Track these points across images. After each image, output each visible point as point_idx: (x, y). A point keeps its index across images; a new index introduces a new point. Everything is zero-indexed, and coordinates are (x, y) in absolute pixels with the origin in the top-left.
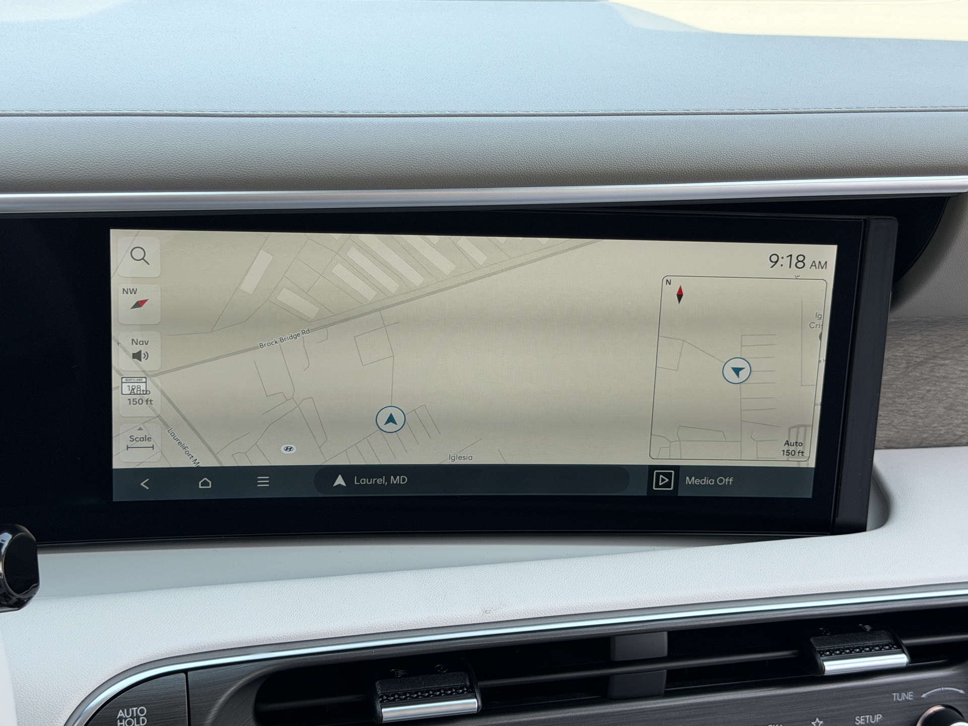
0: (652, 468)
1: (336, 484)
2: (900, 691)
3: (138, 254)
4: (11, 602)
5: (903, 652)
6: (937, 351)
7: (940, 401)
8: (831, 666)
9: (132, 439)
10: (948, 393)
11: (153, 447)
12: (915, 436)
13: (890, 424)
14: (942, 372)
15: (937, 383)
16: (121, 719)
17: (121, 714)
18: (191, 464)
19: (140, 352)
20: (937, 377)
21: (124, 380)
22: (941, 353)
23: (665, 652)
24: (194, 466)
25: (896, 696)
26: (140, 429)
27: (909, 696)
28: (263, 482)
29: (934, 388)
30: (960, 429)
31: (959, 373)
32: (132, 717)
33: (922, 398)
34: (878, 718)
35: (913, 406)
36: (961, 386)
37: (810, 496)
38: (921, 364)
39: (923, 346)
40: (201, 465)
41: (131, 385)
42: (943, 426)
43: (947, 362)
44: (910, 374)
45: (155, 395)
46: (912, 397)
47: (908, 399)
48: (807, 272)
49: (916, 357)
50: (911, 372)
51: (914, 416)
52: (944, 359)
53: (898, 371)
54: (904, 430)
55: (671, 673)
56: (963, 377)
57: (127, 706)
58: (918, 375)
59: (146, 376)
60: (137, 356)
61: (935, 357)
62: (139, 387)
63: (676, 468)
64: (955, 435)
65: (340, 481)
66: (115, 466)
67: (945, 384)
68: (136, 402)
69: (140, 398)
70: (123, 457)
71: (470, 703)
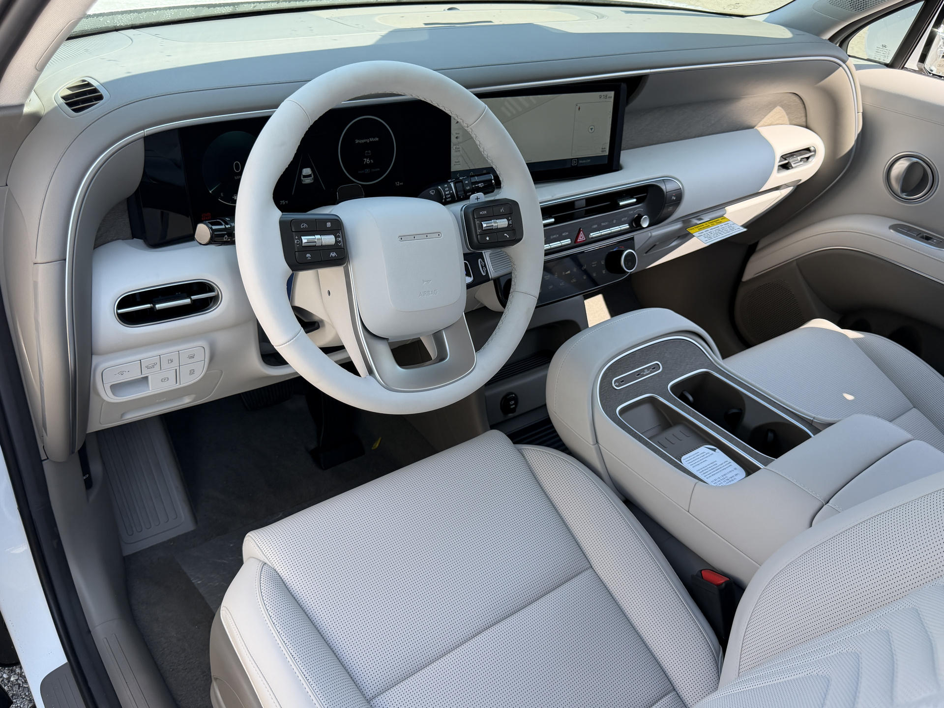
0: (572, 159)
5: (636, 198)
8: (621, 203)
9: (456, 162)
11: (460, 164)
18: (468, 169)
19: (457, 137)
21: (454, 145)
23: (585, 206)
25: (630, 212)
26: (457, 159)
27: (632, 212)
28: (484, 172)
34: (626, 219)
40: (471, 169)
45: (461, 149)
48: (608, 100)
55: (586, 210)
59: (459, 143)
62: (456, 147)
63: (577, 158)
66: (452, 170)
68: (456, 151)
69: (457, 150)
70: (453, 168)
71: (553, 220)
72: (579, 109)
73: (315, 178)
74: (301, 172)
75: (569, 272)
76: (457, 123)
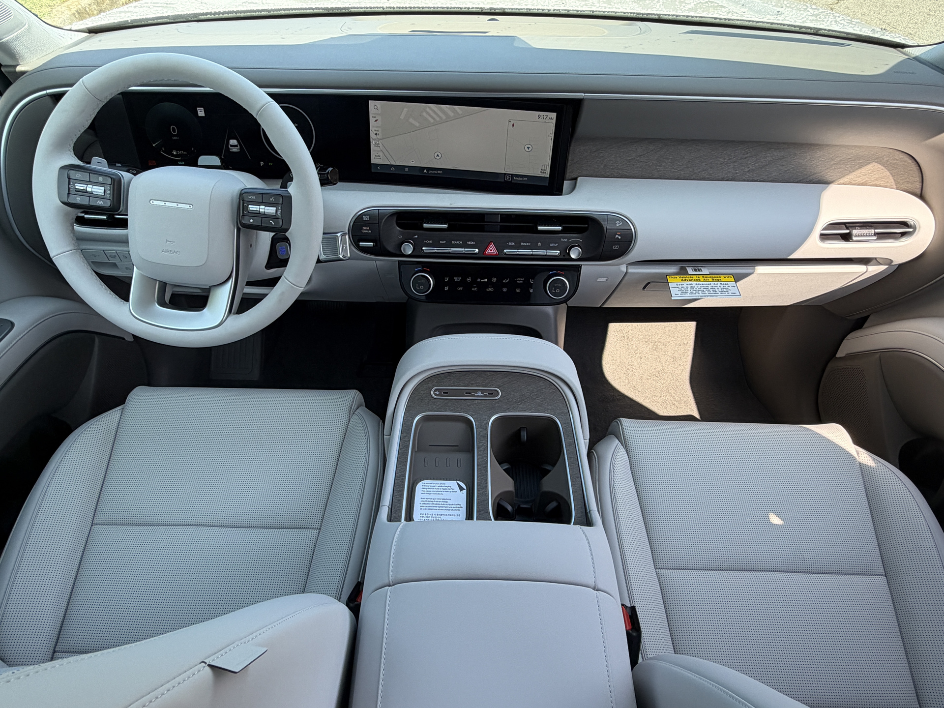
0: (505, 174)
2: (564, 239)
3: (376, 107)
4: (332, 183)
5: (561, 227)
7: (602, 164)
8: (540, 228)
9: (376, 156)
10: (604, 161)
11: (380, 158)
12: (595, 174)
14: (601, 155)
17: (364, 217)
21: (373, 140)
22: (601, 149)
23: (500, 220)
24: (390, 164)
25: (562, 239)
26: (377, 153)
27: (566, 240)
28: (407, 170)
29: (600, 160)
31: (607, 155)
32: (366, 218)
33: (596, 162)
34: (556, 245)
36: (608, 160)
37: (546, 185)
38: (595, 151)
40: (392, 164)
41: (375, 142)
45: (380, 145)
47: (592, 162)
48: (547, 120)
54: (591, 172)
55: (502, 226)
56: (608, 157)
57: (365, 215)
59: (378, 140)
60: (376, 134)
62: (377, 142)
63: (513, 175)
65: (425, 171)
66: (372, 162)
67: (603, 159)
69: (377, 145)
70: (374, 161)
71: (445, 226)
72: (513, 125)
73: (241, 148)
74: (228, 142)
75: (486, 280)
76: (376, 121)
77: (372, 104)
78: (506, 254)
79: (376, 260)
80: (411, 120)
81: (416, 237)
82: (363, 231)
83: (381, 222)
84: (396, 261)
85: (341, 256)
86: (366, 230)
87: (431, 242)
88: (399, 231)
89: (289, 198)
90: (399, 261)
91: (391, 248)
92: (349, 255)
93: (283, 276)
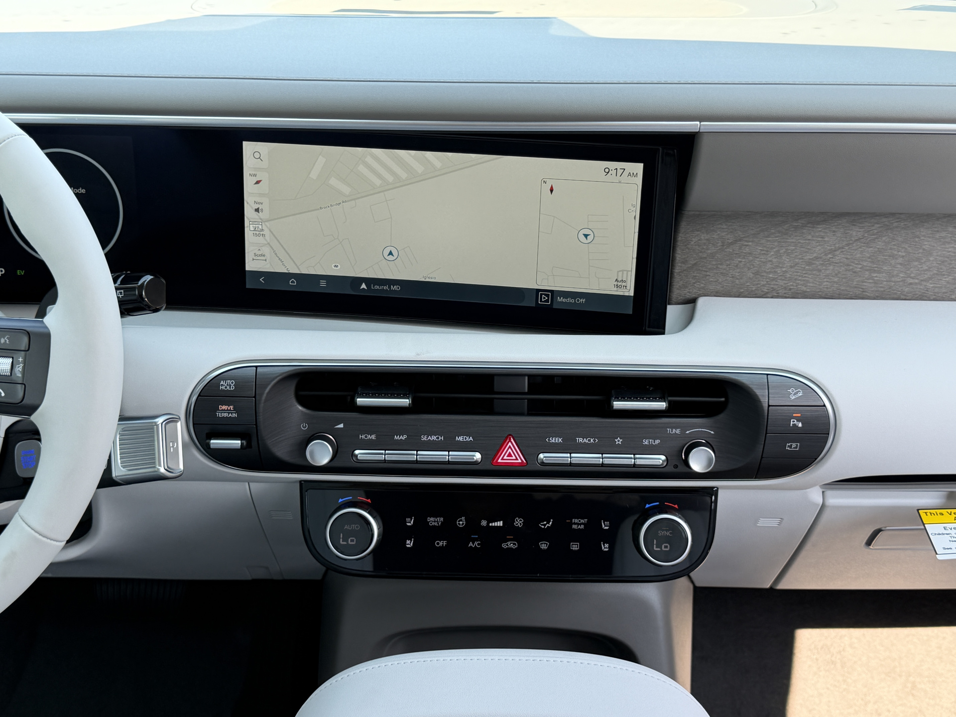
0: (538, 291)
1: (361, 288)
2: (672, 428)
3: (257, 155)
4: (151, 309)
5: (665, 402)
6: (741, 236)
7: (749, 269)
8: (618, 405)
9: (256, 255)
10: (754, 264)
11: (266, 260)
12: (735, 290)
13: (716, 281)
14: (747, 250)
15: (746, 257)
16: (222, 385)
17: (222, 383)
18: (285, 271)
19: (258, 208)
20: (745, 253)
21: (251, 223)
22: (744, 237)
23: (526, 390)
24: (287, 272)
25: (669, 430)
26: (259, 250)
27: (678, 431)
28: (323, 283)
29: (743, 260)
30: (766, 288)
31: (760, 251)
32: (228, 385)
33: (737, 266)
34: (657, 442)
35: (731, 271)
36: (763, 260)
37: (631, 313)
38: (732, 244)
39: (731, 232)
40: (291, 272)
41: (254, 225)
42: (754, 285)
43: (750, 244)
44: (726, 250)
45: (266, 232)
46: (729, 265)
47: (727, 266)
48: (627, 178)
49: (728, 239)
50: (726, 248)
51: (733, 277)
52: (746, 241)
53: (717, 247)
54: (726, 286)
56: (763, 254)
57: (225, 379)
58: (731, 251)
59: (263, 221)
60: (257, 210)
61: (740, 240)
62: (258, 227)
63: (552, 291)
64: (762, 291)
65: (364, 286)
66: (247, 268)
67: (751, 258)
68: (257, 235)
69: (259, 233)
70: (251, 265)
71: (405, 402)
72: (552, 190)
75: (500, 524)
76: (258, 182)
77: (249, 148)
78: (543, 464)
79: (249, 481)
80: (333, 182)
81: (341, 426)
82: (219, 415)
83: (262, 394)
84: (293, 482)
85: (162, 470)
86: (225, 411)
87: (373, 437)
88: (302, 411)
89: (46, 337)
90: (302, 483)
91: (282, 450)
92: (181, 467)
93: (17, 515)
